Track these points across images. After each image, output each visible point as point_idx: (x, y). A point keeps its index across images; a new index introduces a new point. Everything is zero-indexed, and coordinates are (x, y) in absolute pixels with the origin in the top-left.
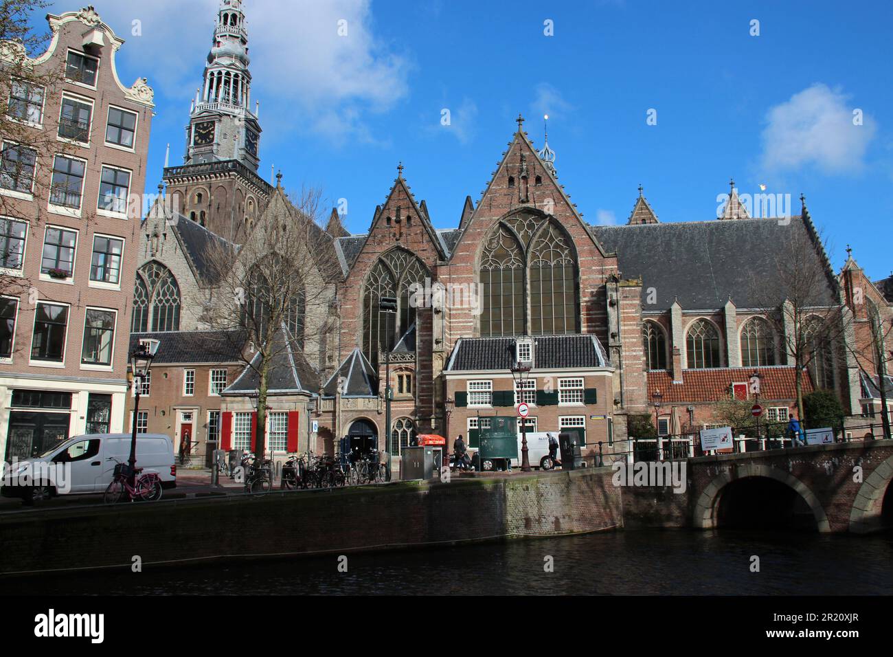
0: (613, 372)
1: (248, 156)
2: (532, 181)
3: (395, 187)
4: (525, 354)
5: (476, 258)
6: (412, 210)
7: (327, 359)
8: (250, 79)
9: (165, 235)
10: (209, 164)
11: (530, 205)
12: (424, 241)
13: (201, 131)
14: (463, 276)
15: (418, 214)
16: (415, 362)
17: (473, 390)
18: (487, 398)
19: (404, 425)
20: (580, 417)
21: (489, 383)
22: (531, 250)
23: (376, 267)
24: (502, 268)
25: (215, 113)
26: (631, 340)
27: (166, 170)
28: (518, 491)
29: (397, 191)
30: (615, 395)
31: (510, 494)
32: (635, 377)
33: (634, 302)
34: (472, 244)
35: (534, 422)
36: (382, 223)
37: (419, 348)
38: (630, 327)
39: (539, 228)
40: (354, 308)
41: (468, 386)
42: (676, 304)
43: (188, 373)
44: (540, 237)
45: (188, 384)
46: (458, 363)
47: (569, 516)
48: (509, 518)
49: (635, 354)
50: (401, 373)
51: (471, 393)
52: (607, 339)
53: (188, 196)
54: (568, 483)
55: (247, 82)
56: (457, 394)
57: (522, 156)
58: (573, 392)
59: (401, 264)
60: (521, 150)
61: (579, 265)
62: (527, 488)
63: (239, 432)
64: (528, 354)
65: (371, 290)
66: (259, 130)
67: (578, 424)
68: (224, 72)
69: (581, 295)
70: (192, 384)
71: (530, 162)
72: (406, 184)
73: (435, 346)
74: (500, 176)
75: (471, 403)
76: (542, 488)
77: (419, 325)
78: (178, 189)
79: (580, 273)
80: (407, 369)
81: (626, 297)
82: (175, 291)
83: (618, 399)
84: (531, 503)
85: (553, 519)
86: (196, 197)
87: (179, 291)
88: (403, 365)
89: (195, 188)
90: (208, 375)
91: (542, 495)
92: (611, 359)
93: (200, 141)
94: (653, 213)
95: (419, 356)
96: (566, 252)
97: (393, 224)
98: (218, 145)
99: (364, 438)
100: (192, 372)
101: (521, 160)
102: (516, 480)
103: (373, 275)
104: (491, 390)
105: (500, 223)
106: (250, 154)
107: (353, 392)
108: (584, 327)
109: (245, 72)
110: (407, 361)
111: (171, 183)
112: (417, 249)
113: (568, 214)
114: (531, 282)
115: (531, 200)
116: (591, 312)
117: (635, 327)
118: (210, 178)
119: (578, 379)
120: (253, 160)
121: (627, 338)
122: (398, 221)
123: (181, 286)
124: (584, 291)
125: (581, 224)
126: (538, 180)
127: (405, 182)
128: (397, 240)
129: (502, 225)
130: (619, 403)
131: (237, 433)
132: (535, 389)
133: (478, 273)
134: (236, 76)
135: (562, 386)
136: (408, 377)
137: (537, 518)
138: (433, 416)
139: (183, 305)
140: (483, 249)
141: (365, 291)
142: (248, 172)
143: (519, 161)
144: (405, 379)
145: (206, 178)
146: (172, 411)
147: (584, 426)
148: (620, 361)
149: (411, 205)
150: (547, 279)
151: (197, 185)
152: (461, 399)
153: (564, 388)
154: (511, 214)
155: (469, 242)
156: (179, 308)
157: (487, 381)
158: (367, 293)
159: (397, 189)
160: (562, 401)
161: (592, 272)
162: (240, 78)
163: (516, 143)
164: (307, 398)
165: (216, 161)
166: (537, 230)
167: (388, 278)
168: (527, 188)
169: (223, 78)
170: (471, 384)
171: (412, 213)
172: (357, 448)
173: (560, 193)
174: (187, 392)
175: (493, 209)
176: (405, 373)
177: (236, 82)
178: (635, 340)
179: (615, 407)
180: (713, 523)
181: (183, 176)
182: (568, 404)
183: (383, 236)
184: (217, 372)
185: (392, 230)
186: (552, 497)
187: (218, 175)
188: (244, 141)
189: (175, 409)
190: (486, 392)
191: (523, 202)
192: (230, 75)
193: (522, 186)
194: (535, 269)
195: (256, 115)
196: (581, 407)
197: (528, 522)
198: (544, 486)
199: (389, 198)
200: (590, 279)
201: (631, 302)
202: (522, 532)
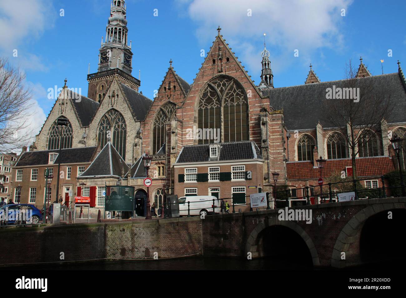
0: (263, 162)
1: (125, 66)
2: (224, 61)
3: (168, 72)
4: (214, 153)
5: (196, 104)
6: (176, 83)
7: (134, 160)
8: (128, 30)
9: (67, 103)
10: (106, 71)
11: (223, 73)
12: (182, 98)
13: (103, 56)
14: (189, 113)
15: (179, 84)
16: (165, 160)
17: (188, 173)
18: (195, 177)
19: (160, 192)
20: (243, 187)
21: (196, 169)
22: (224, 97)
23: (159, 112)
24: (209, 108)
25: (109, 47)
26: (277, 144)
27: (89, 76)
28: (116, 232)
29: (169, 74)
30: (265, 175)
31: (109, 233)
32: (279, 164)
33: (278, 122)
34: (194, 96)
35: (219, 190)
36: (162, 90)
37: (167, 152)
38: (276, 137)
39: (228, 86)
40: (149, 134)
41: (185, 171)
42: (319, 124)
43: (69, 168)
44: (229, 90)
45: (69, 174)
46: (180, 159)
47: (158, 248)
48: (108, 248)
49: (278, 151)
50: (159, 165)
51: (187, 175)
52: (261, 144)
53: (98, 87)
54: (158, 227)
55: (126, 32)
56: (179, 175)
57: (219, 48)
58: (240, 173)
59: (171, 111)
60: (219, 45)
61: (249, 104)
62: (124, 230)
63: (99, 196)
64: (216, 153)
65: (157, 124)
66: (132, 54)
67: (242, 191)
68: (114, 28)
69: (249, 120)
70: (70, 174)
71: (223, 50)
72: (173, 70)
73: (172, 150)
74: (208, 59)
75: (187, 180)
76: (136, 230)
77: (167, 140)
78: (94, 84)
79: (249, 108)
80: (162, 163)
81: (274, 120)
82: (71, 130)
83: (267, 177)
84: (126, 239)
85: (144, 250)
86: (101, 87)
87: (72, 130)
88: (160, 161)
89: (100, 83)
90: (77, 169)
91: (136, 234)
92: (262, 154)
93: (103, 61)
94: (318, 78)
95: (167, 156)
96: (242, 97)
97: (167, 90)
98: (111, 62)
99: (142, 199)
100: (70, 168)
101: (219, 50)
102: (115, 225)
103: (158, 117)
104: (197, 173)
105: (208, 84)
106: (126, 65)
107: (138, 176)
108: (251, 137)
109: (125, 28)
110: (162, 159)
111: (90, 81)
112: (178, 102)
113: (243, 77)
114: (224, 114)
115: (224, 71)
116: (255, 129)
117: (279, 136)
118: (107, 78)
119: (242, 166)
120: (129, 68)
121: (275, 142)
122: (169, 89)
123: (73, 127)
124: (251, 118)
125: (250, 82)
126: (228, 60)
127: (173, 69)
128: (169, 98)
129: (209, 85)
130: (266, 179)
131: (99, 197)
132: (219, 172)
133: (197, 111)
134: (120, 29)
135: (233, 170)
136: (163, 167)
137: (131, 248)
138: (170, 187)
139: (74, 136)
140: (200, 98)
141: (154, 125)
142: (125, 74)
143: (218, 50)
144: (161, 168)
145: (105, 78)
146: (61, 186)
147: (245, 192)
148: (267, 155)
149: (175, 80)
150: (232, 113)
151: (102, 81)
152: (181, 178)
153: (234, 171)
154: (213, 79)
155: (192, 95)
156: (72, 137)
157: (195, 168)
158: (155, 126)
159: (169, 72)
160: (234, 178)
161: (255, 107)
162: (122, 30)
163: (216, 41)
164: (117, 180)
165: (110, 69)
166: (227, 87)
167: (164, 118)
168: (222, 65)
169: (114, 31)
170: (186, 170)
171: (176, 84)
172: (139, 205)
173: (239, 66)
174: (68, 178)
175: (204, 77)
176: (161, 165)
177: (120, 32)
178: (279, 144)
179: (264, 181)
180: (259, 254)
181: (96, 78)
182: (237, 180)
183: (163, 97)
184: (81, 167)
185: (167, 94)
186: (144, 236)
187: (110, 76)
188: (123, 60)
189: (62, 186)
190: (194, 174)
191: (219, 72)
192: (117, 29)
193: (219, 64)
194: (226, 107)
195: (130, 47)
196: (243, 182)
197: (123, 251)
198: (137, 229)
199: (165, 77)
200: (254, 110)
201: (276, 123)
202: (118, 257)
